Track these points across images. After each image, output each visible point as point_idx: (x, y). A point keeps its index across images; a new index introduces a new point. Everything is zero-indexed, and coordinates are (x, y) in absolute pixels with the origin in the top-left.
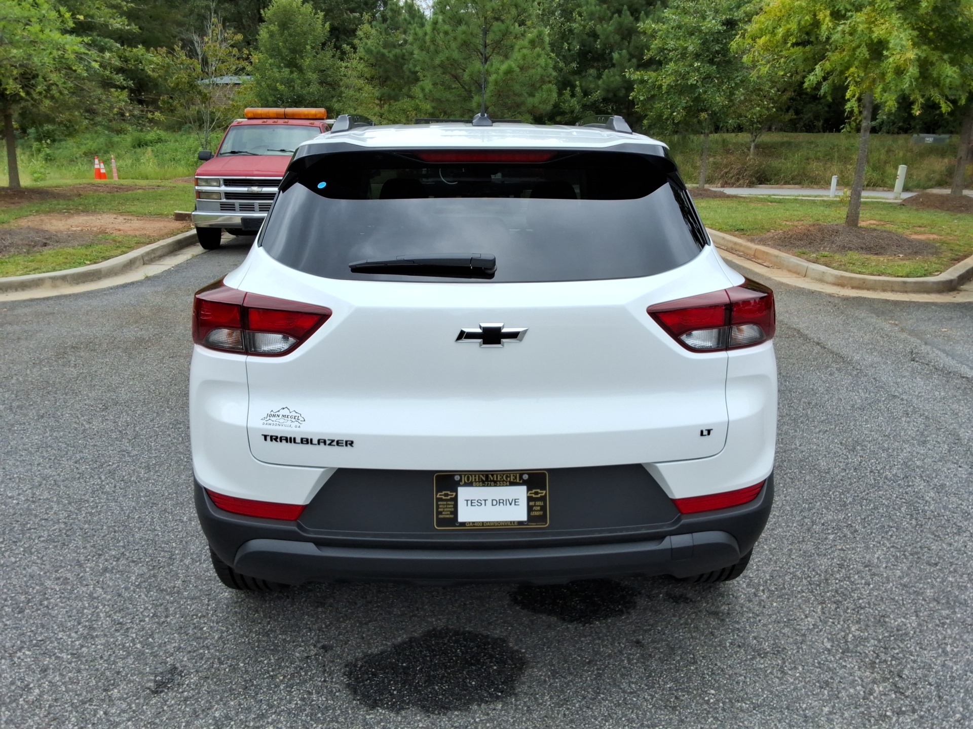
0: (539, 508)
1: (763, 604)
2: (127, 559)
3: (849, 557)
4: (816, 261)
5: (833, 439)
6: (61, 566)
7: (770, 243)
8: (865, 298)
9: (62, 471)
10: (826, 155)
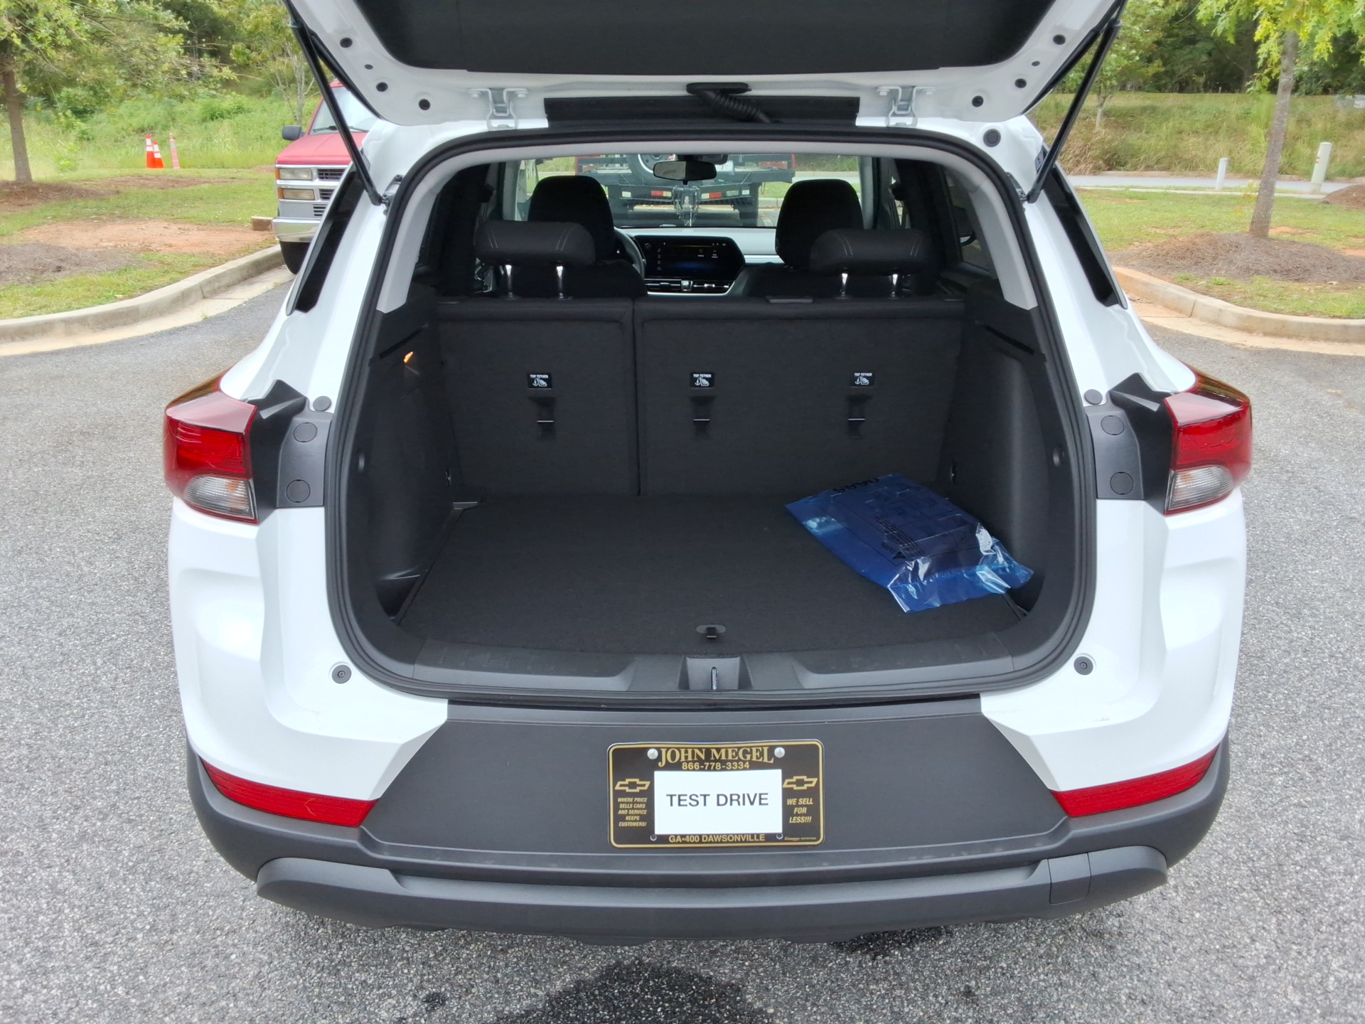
0: (804, 810)
1: (1177, 914)
2: (120, 816)
3: (1313, 819)
4: (1206, 292)
5: (1263, 595)
6: (12, 829)
7: (1134, 262)
8: (1285, 352)
9: (36, 650)
10: (1208, 127)
